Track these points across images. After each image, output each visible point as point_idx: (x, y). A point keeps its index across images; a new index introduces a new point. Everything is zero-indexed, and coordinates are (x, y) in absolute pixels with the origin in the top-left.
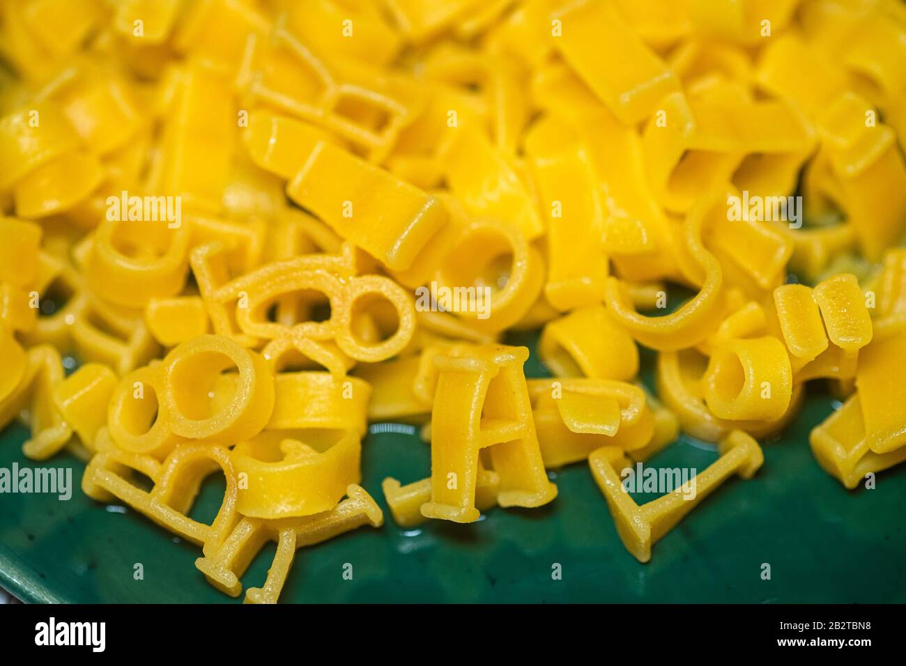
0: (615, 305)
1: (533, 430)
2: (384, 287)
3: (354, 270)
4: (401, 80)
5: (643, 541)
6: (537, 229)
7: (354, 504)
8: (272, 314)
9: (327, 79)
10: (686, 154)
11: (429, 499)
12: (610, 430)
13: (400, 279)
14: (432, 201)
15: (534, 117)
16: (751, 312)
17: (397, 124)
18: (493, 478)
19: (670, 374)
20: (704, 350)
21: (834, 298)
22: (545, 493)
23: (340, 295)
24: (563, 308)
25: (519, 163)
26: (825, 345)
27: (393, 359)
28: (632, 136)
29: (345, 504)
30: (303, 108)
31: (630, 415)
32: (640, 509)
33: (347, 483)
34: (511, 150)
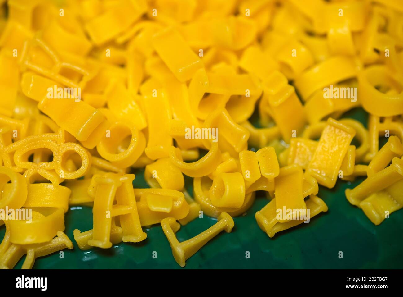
0: (173, 157)
1: (136, 209)
2: (76, 148)
3: (64, 140)
4: (91, 61)
5: (181, 258)
6: (144, 126)
7: (60, 239)
8: (31, 159)
9: (57, 60)
10: (207, 95)
11: (91, 238)
12: (167, 210)
13: (83, 144)
14: (96, 112)
15: (146, 78)
16: (229, 162)
17: (86, 80)
18: (119, 230)
19: (197, 187)
20: (211, 178)
21: (264, 157)
22: (141, 236)
23: (57, 151)
24: (154, 159)
25: (138, 97)
26: (259, 177)
27: (81, 179)
28: (184, 86)
29: (56, 239)
30: (46, 72)
31: (177, 204)
32: (180, 244)
33: (57, 230)
34: (135, 92)
